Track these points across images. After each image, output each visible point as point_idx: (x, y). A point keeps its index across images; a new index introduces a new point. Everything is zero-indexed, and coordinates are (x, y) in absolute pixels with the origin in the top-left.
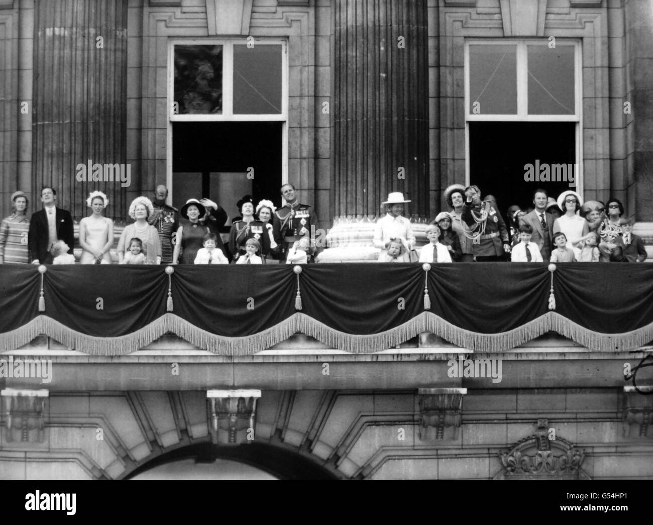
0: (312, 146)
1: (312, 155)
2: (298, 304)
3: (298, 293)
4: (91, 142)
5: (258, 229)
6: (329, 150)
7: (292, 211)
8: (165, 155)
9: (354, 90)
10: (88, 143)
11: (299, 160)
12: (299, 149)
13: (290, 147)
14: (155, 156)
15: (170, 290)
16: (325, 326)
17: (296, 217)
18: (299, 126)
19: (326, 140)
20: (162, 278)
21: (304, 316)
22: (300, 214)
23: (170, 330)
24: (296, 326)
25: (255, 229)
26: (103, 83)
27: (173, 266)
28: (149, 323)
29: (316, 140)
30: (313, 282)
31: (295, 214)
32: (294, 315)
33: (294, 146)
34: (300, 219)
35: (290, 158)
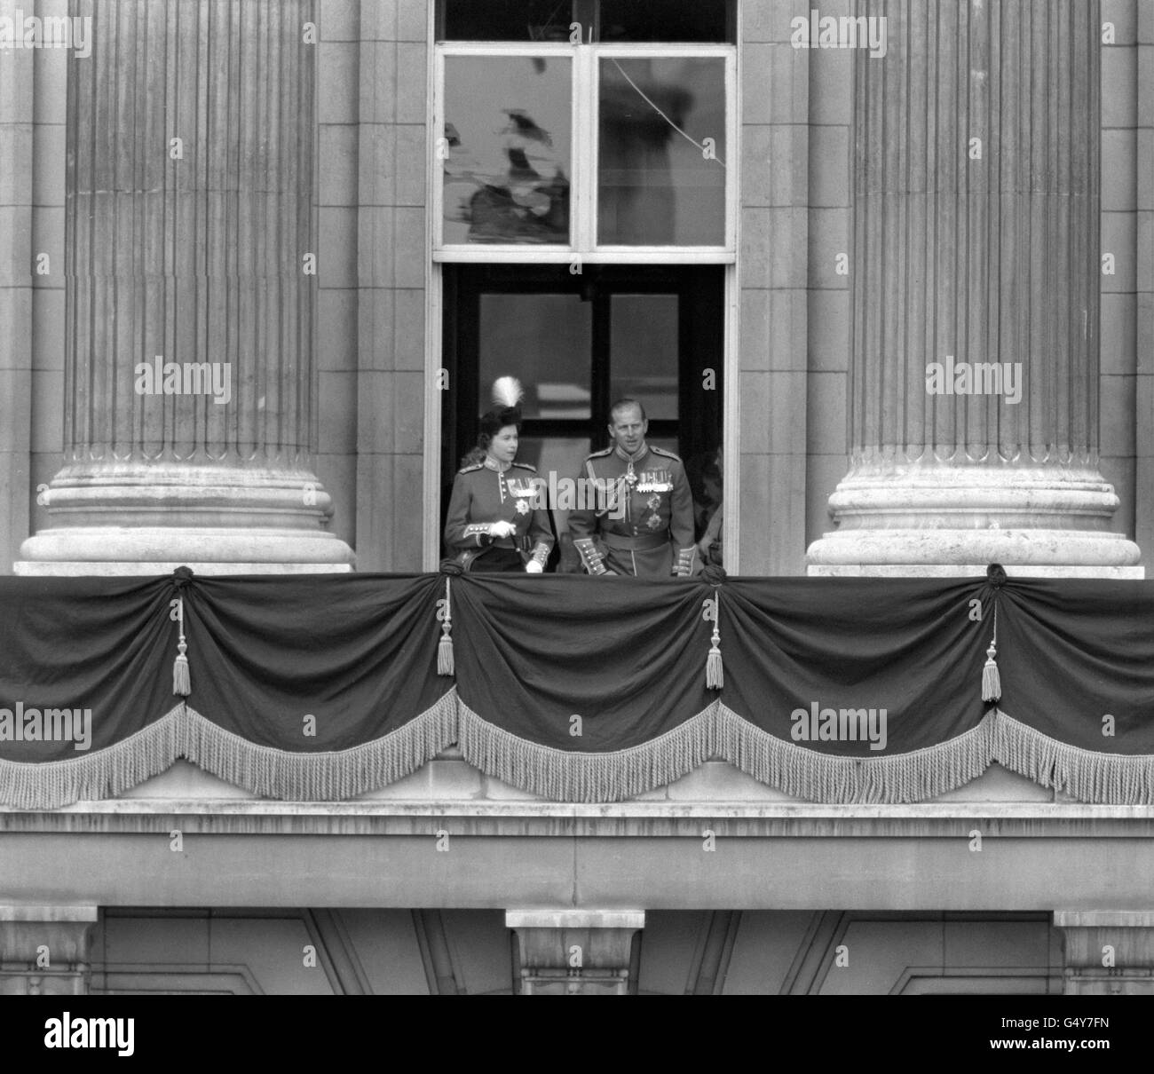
0: (803, 259)
1: (802, 281)
4: (217, 245)
9: (903, 114)
12: (767, 265)
14: (394, 280)
18: (767, 203)
26: (249, 88)
29: (812, 244)
33: (755, 255)
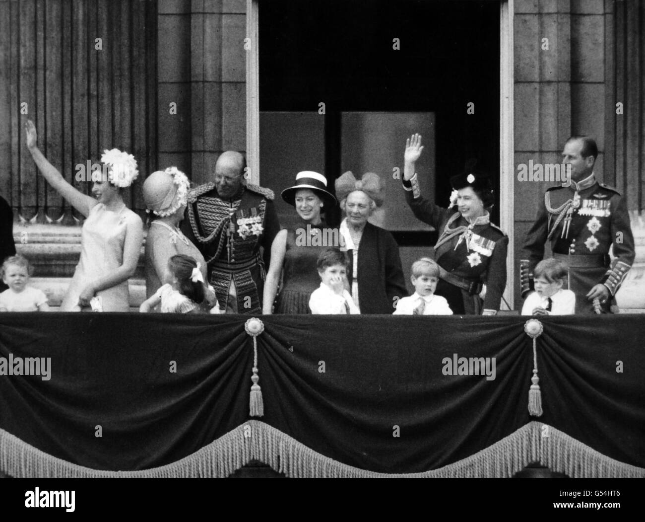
0: (567, 57)
1: (566, 75)
2: (534, 404)
3: (535, 378)
4: (81, 44)
5: (485, 245)
6: (602, 65)
7: (577, 197)
8: (243, 74)
10: (72, 46)
11: (537, 86)
12: (537, 63)
13: (517, 57)
14: (220, 76)
15: (255, 370)
16: (590, 451)
17: (581, 212)
18: (536, 10)
19: (595, 43)
20: (237, 345)
21: (546, 430)
22: (591, 207)
23: (256, 458)
24: (529, 451)
25: (478, 241)
27: (263, 318)
28: (211, 442)
29: (574, 43)
30: (569, 356)
31: (581, 207)
32: (526, 428)
33: (526, 53)
34: (588, 218)
35: (517, 82)
